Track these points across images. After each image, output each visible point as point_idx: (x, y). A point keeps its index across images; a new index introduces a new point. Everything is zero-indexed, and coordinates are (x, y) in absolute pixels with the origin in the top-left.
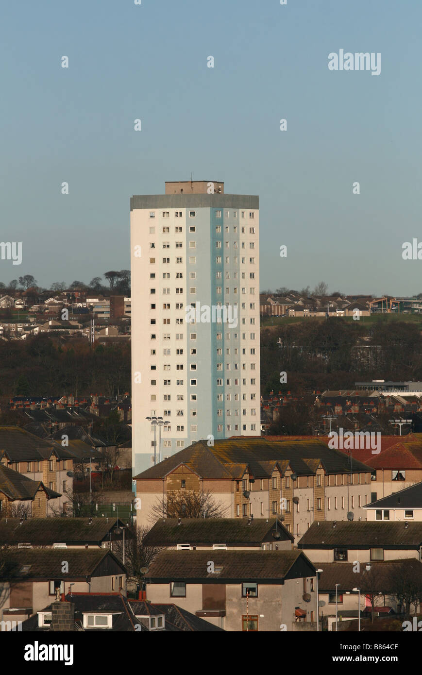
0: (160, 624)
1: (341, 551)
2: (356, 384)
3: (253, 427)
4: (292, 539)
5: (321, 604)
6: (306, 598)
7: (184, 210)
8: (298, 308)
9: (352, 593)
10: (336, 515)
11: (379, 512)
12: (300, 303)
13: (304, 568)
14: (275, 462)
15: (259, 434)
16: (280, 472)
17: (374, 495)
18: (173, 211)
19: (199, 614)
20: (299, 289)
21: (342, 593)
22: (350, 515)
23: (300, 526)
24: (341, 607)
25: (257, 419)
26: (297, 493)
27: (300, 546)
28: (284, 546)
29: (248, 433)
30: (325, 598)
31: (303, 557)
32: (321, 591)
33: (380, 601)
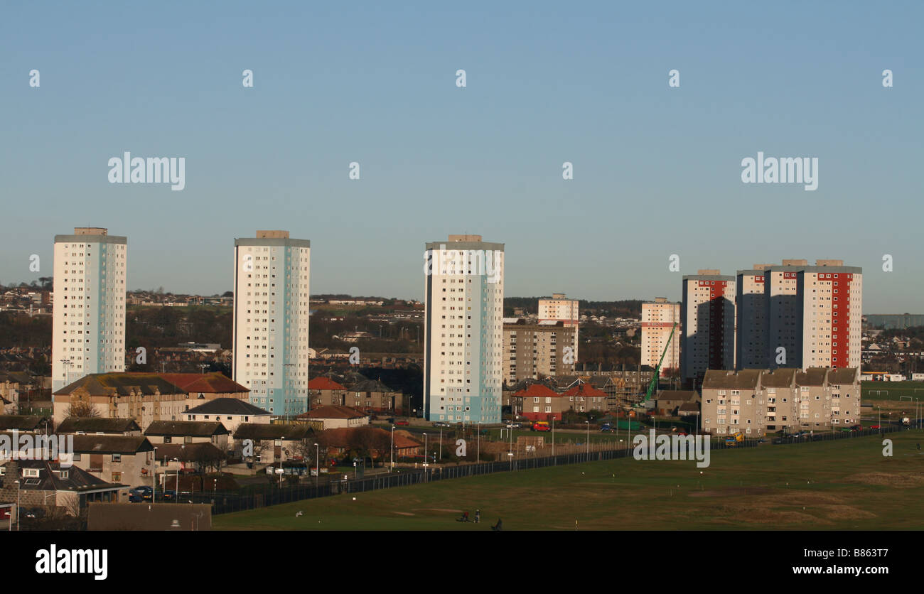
0: (66, 476)
1: (168, 437)
2: (179, 344)
3: (120, 367)
4: (141, 430)
5: (156, 466)
6: (148, 463)
7: (84, 244)
8: (148, 301)
9: (174, 461)
10: (166, 417)
11: (190, 416)
12: (148, 298)
13: (147, 446)
14: (131, 387)
15: (124, 371)
16: (135, 391)
17: (187, 407)
18: (78, 244)
19: (88, 470)
20: (148, 290)
21: (168, 460)
22: (174, 417)
23: (145, 422)
24: (167, 469)
25: (123, 363)
26: (144, 404)
27: (145, 434)
28: (136, 434)
29: (118, 370)
30: (158, 463)
31: (147, 441)
32: (156, 460)
33: (189, 465)
